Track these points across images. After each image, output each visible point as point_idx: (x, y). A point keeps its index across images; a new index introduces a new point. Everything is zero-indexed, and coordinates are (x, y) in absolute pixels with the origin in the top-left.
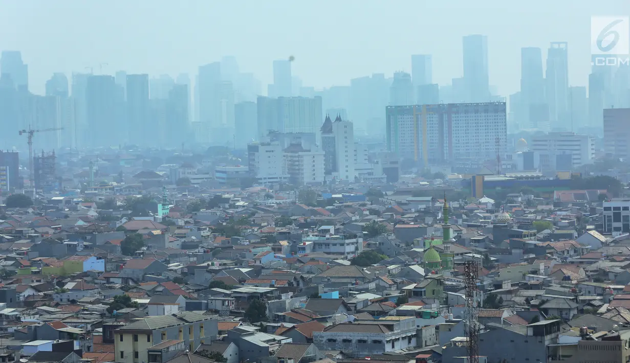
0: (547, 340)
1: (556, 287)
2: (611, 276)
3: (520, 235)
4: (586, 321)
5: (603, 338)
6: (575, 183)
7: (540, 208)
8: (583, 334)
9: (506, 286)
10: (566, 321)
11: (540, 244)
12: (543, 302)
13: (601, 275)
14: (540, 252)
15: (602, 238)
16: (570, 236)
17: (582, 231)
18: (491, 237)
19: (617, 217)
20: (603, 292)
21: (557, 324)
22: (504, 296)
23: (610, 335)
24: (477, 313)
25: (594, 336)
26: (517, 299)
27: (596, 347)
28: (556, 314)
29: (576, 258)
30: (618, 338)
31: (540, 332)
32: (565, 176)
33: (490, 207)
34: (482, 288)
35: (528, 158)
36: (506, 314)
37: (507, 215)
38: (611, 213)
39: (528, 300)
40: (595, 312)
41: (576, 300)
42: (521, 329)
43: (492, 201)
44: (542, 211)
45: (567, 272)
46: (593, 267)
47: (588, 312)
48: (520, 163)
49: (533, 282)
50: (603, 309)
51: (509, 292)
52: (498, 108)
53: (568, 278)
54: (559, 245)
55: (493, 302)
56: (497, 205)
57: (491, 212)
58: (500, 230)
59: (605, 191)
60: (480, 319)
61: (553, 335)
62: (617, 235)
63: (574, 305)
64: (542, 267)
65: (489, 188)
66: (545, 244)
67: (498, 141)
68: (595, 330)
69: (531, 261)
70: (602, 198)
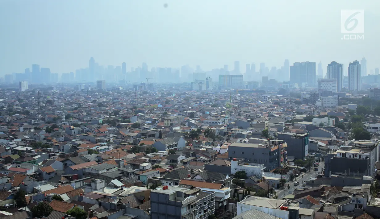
0: (250, 123)
1: (252, 112)
2: (263, 110)
3: (245, 102)
4: (258, 119)
5: (261, 123)
6: (257, 91)
7: (249, 96)
8: (257, 122)
9: (242, 112)
10: (254, 119)
11: (249, 103)
12: (250, 115)
13: (261, 110)
14: (249, 105)
15: (262, 103)
16: (255, 102)
17: (258, 101)
18: (239, 102)
19: (265, 98)
20: (261, 113)
21: (252, 120)
22: (242, 114)
23: (263, 122)
24: (236, 117)
25: (260, 122)
26: (244, 115)
27: (260, 124)
28: (252, 117)
29: (256, 106)
30: (264, 123)
31: (249, 121)
32: (254, 90)
33: (239, 96)
34: (237, 112)
35: (247, 86)
36: (242, 117)
37: (243, 98)
38: (263, 97)
39: (246, 115)
40: (260, 117)
41: (256, 115)
42: (245, 121)
43: (240, 95)
44: (250, 97)
45: (254, 109)
46: (259, 108)
47: (258, 117)
48: (245, 87)
49: (248, 111)
50: (261, 117)
51: (243, 113)
52: (241, 76)
53: (255, 110)
54: (253, 104)
55: (239, 115)
56: (241, 95)
57: (240, 97)
58: (241, 100)
59: (262, 93)
60: (237, 118)
61: (251, 122)
62: (265, 102)
63: (256, 116)
64: (249, 108)
65: (239, 92)
66: (250, 103)
67: (241, 82)
68: (260, 121)
69: (247, 107)
70: (262, 94)
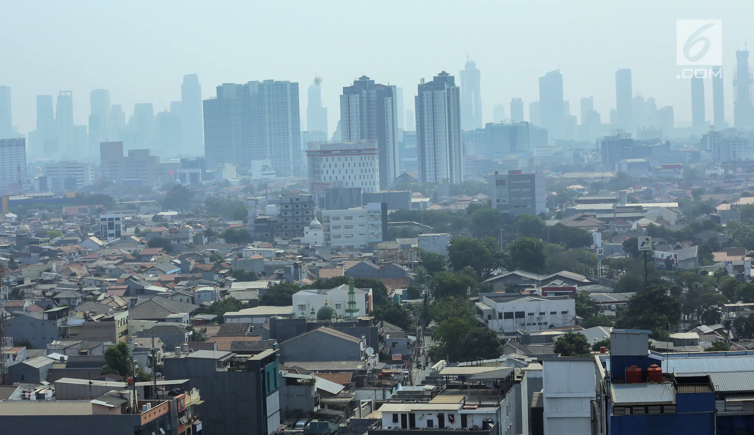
0: (59, 322)
1: (65, 281)
2: (107, 272)
3: (37, 242)
4: (88, 307)
5: (101, 319)
6: (79, 200)
7: (52, 220)
8: (86, 317)
9: (27, 282)
10: (73, 307)
11: (53, 248)
12: (55, 294)
13: (100, 271)
14: (53, 255)
15: (100, 243)
16: (75, 242)
17: (85, 237)
18: (15, 244)
19: (111, 226)
20: (101, 285)
21: (66, 310)
22: (25, 290)
23: (106, 317)
24: (4, 304)
25: (94, 318)
26: (35, 292)
27: (96, 327)
28: (66, 302)
29: (80, 259)
30: (112, 319)
31: (53, 316)
32: (71, 195)
33: (14, 221)
34: (8, 284)
35: (43, 181)
36: (27, 303)
37: (27, 227)
38: (106, 223)
39: (44, 292)
40: (95, 300)
41: (80, 291)
42: (39, 315)
43: (15, 216)
44: (54, 223)
45: (73, 269)
46: (94, 265)
47: (89, 300)
48: (37, 185)
49: (47, 278)
50: (101, 298)
51: (29, 287)
52: (20, 143)
53: (74, 274)
54: (66, 249)
55: (17, 295)
56: (19, 219)
57: (15, 224)
58: (22, 238)
59: (102, 206)
60: (7, 309)
61: (64, 319)
62: (111, 240)
63: (79, 295)
64: (54, 266)
65: (13, 206)
66: (56, 248)
67: (19, 169)
68: (95, 314)
69: (45, 262)
70: (99, 211)
